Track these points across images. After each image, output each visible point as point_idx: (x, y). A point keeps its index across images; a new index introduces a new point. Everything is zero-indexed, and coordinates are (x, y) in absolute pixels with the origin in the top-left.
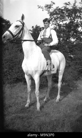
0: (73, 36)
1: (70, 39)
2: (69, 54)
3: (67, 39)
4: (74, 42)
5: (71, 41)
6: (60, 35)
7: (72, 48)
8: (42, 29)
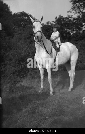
8: (65, 19)
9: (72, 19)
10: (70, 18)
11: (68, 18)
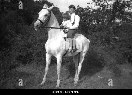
0: (118, 17)
1: (115, 20)
2: (114, 35)
3: (112, 20)
4: (119, 23)
5: (116, 22)
6: (104, 15)
7: (117, 29)
8: (84, 10)
9: (91, 10)
10: (90, 10)
11: (88, 10)
